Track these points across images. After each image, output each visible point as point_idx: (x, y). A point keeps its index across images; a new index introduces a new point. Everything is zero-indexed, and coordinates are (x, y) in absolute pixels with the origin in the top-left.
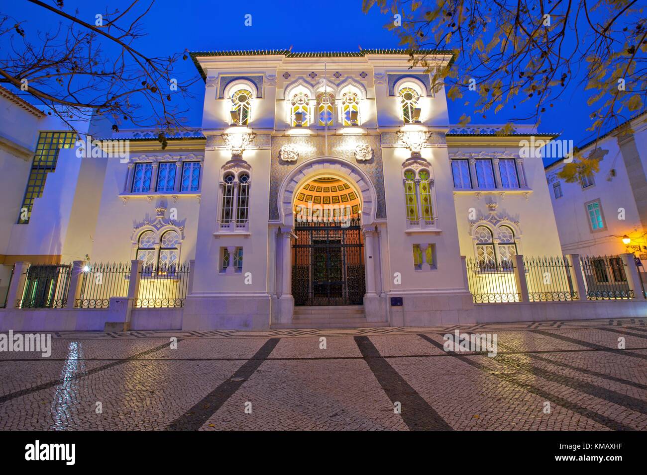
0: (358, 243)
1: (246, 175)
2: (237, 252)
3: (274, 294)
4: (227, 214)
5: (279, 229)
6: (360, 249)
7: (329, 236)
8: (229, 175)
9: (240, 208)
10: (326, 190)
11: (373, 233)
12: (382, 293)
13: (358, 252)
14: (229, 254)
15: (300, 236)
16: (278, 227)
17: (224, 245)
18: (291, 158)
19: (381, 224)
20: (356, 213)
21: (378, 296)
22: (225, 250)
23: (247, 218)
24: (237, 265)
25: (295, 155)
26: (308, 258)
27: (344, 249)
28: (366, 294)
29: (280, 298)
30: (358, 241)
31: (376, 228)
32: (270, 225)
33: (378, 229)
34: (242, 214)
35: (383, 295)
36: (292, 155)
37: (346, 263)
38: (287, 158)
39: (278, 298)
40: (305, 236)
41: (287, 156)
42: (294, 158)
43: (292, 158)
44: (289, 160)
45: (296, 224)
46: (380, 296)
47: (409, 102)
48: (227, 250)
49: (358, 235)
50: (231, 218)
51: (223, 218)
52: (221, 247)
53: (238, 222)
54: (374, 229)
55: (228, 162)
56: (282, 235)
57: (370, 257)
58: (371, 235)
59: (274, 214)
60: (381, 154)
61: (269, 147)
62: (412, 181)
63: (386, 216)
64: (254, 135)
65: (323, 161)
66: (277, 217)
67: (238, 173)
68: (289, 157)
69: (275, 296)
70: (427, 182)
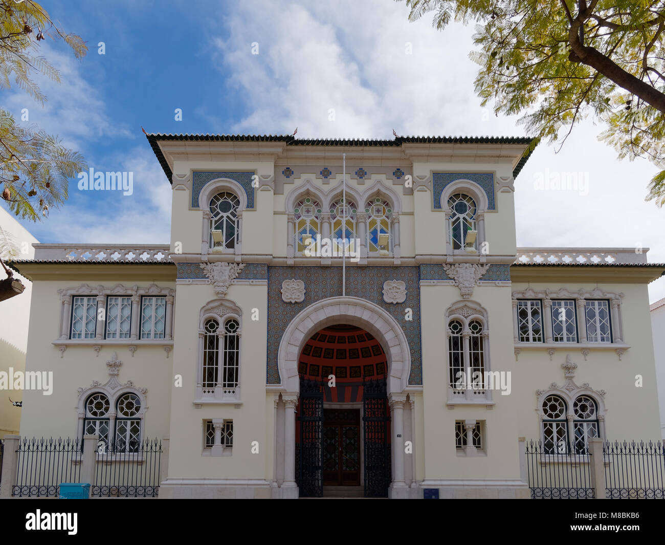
1: (235, 321)
2: (224, 426)
3: (274, 481)
4: (210, 375)
5: (280, 396)
8: (210, 321)
9: (227, 366)
10: (341, 340)
11: (404, 404)
12: (412, 482)
14: (213, 429)
16: (278, 394)
17: (208, 417)
18: (295, 298)
19: (414, 392)
20: (382, 373)
21: (407, 487)
22: (208, 422)
23: (237, 380)
24: (225, 443)
25: (300, 295)
28: (391, 484)
29: (282, 486)
31: (408, 397)
32: (268, 392)
33: (411, 398)
34: (231, 375)
35: (413, 485)
36: (297, 293)
38: (291, 298)
39: (279, 487)
41: (290, 297)
42: (300, 299)
43: (297, 299)
44: (293, 302)
46: (410, 487)
47: (461, 216)
48: (211, 422)
50: (216, 380)
51: (204, 380)
52: (203, 419)
53: (224, 385)
54: (405, 399)
55: (208, 303)
56: (284, 404)
57: (399, 436)
58: (402, 407)
59: (273, 376)
60: (419, 294)
61: (265, 282)
62: (459, 334)
63: (422, 381)
64: (244, 265)
65: (339, 304)
66: (278, 381)
67: (223, 318)
68: (293, 297)
69: (275, 484)
70: (479, 336)
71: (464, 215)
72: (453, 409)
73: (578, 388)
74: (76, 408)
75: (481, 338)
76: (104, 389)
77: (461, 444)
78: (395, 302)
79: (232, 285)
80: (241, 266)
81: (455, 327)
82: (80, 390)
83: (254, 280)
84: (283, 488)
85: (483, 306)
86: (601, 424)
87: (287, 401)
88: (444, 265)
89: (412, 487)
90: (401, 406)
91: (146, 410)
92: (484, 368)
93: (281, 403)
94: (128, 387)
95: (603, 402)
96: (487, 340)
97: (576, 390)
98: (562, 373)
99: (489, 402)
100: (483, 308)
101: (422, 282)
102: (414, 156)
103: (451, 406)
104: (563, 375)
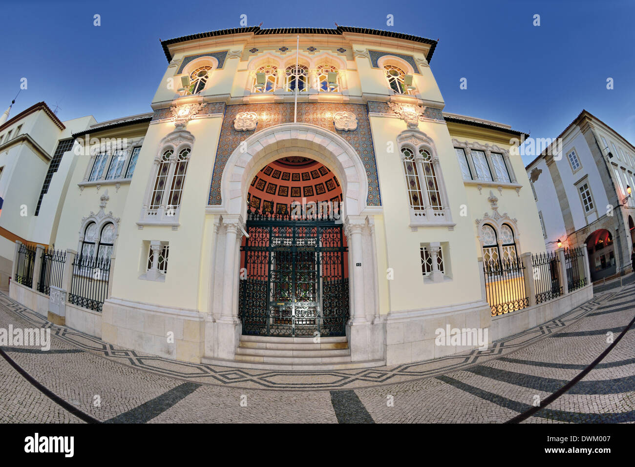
0: (339, 245)
1: (188, 149)
3: (208, 315)
4: (158, 198)
5: (221, 219)
6: (342, 255)
7: (297, 235)
8: (168, 151)
9: (174, 190)
10: (296, 177)
11: (363, 228)
13: (340, 258)
15: (254, 234)
16: (219, 216)
18: (247, 126)
19: (373, 214)
23: (180, 204)
25: (252, 124)
26: (263, 267)
27: (318, 255)
28: (350, 321)
30: (339, 242)
31: (367, 219)
32: (208, 213)
33: (370, 221)
34: (175, 198)
35: (377, 320)
36: (249, 122)
37: (321, 275)
38: (243, 126)
40: (261, 235)
41: (241, 125)
42: (251, 126)
43: (249, 127)
44: (244, 129)
45: (249, 217)
47: (396, 78)
49: (339, 236)
51: (152, 204)
53: (168, 208)
54: (364, 222)
55: (169, 135)
56: (226, 227)
57: (359, 265)
58: (360, 231)
59: (215, 197)
60: (369, 124)
61: (221, 115)
62: (412, 160)
63: (381, 203)
64: (205, 104)
65: (290, 130)
66: (219, 202)
67: (178, 146)
68: (245, 125)
69: (210, 319)
70: (430, 163)
71: (398, 77)
72: (417, 231)
73: (501, 217)
74: (80, 233)
75: (431, 164)
76: (95, 218)
77: (425, 272)
78: (347, 129)
79: (191, 119)
80: (202, 105)
81: (407, 154)
82: (83, 219)
83: (211, 115)
84: (218, 323)
85: (428, 135)
86: (517, 246)
87: (228, 224)
88: (389, 103)
89: (375, 323)
90: (358, 230)
91: (117, 237)
92: (439, 191)
93: (221, 227)
94: (109, 217)
95: (517, 228)
96: (437, 165)
97: (501, 219)
98: (489, 205)
99: (450, 223)
100: (428, 138)
101: (371, 114)
102: (353, 40)
103: (414, 228)
104: (491, 207)
